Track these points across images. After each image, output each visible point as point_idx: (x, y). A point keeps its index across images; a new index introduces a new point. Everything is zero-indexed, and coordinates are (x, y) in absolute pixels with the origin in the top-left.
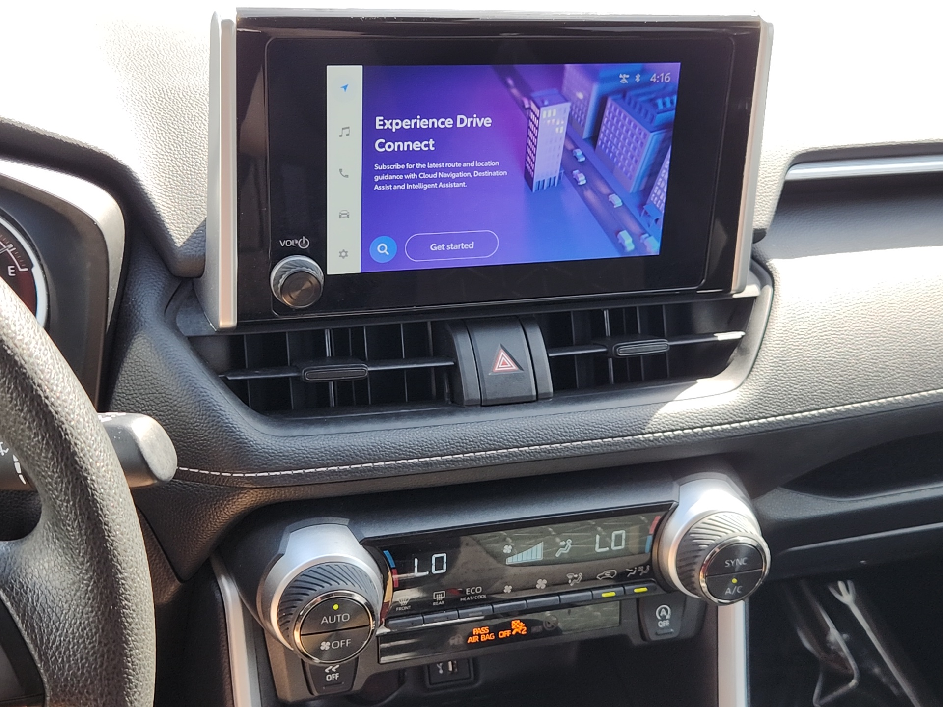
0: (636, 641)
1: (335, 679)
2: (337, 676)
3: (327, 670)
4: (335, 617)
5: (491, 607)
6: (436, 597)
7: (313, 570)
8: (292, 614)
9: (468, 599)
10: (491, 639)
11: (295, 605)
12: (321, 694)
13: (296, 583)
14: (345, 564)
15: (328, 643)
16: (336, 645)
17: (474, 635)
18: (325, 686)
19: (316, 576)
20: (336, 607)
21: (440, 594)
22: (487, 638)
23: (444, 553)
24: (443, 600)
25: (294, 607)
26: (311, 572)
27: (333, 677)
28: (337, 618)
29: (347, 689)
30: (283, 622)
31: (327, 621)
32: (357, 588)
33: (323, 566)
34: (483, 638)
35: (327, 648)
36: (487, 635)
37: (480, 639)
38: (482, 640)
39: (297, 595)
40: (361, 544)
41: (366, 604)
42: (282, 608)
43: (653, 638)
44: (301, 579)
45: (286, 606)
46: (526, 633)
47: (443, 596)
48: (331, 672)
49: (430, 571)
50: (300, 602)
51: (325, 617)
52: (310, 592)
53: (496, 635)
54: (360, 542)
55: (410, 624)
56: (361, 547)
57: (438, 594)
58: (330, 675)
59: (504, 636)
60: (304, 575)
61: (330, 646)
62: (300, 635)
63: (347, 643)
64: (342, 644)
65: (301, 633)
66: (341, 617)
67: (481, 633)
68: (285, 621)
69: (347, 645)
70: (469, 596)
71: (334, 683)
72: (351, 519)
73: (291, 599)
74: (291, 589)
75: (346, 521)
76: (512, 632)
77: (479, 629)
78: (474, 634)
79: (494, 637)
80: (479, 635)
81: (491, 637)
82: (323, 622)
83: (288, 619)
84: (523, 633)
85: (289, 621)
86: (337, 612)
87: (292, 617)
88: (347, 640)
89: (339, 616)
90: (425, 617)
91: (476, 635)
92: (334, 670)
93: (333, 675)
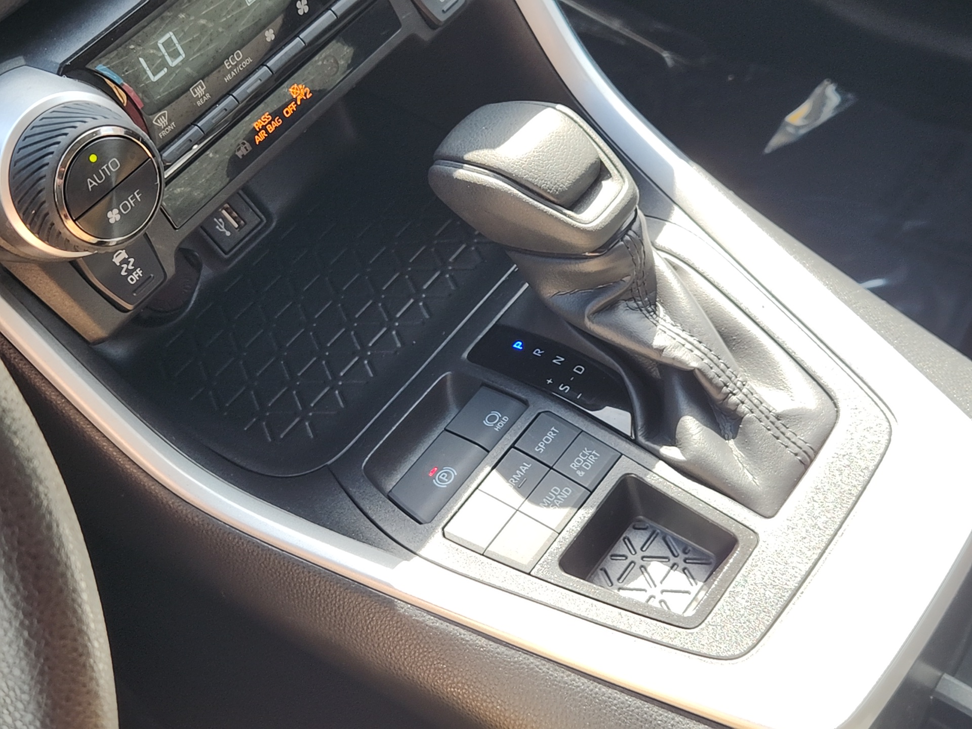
0: (426, 35)
1: (139, 276)
2: (139, 272)
3: (123, 273)
4: (100, 171)
5: (265, 68)
6: (195, 93)
7: (27, 135)
8: (44, 202)
9: (233, 74)
10: (279, 124)
11: (39, 189)
12: (135, 305)
13: (18, 165)
14: (62, 105)
15: (116, 211)
16: (125, 207)
17: (259, 132)
18: (134, 292)
19: (37, 138)
20: (93, 158)
21: (197, 86)
22: (274, 127)
23: (167, 32)
24: (206, 92)
25: (40, 191)
26: (27, 139)
27: (136, 276)
28: (103, 170)
29: (161, 280)
30: (38, 223)
31: (94, 183)
32: (102, 121)
33: (37, 123)
34: (271, 129)
35: (118, 217)
36: (273, 122)
37: (267, 132)
38: (270, 132)
39: (33, 176)
40: (61, 76)
41: (126, 133)
42: (24, 208)
43: (442, 18)
44: (21, 156)
45: (29, 201)
46: (311, 94)
47: (202, 87)
48: (130, 272)
49: (168, 67)
50: (44, 180)
51: (89, 180)
52: (47, 159)
53: (282, 117)
54: (58, 74)
55: (189, 143)
56: (64, 79)
57: (195, 87)
58: (131, 276)
59: (291, 112)
60: (20, 149)
61: (120, 212)
62: (74, 221)
63: (138, 197)
64: (132, 202)
65: (74, 219)
66: (108, 167)
67: (264, 124)
68: (40, 219)
69: (139, 200)
70: (232, 70)
71: (142, 282)
72: (25, 54)
73: (28, 187)
74: (17, 177)
75: (21, 60)
76: (296, 103)
77: (259, 121)
78: (258, 130)
79: (280, 120)
80: (264, 128)
81: (277, 123)
82: (90, 187)
83: (45, 212)
84: (308, 97)
85: (47, 214)
86: (99, 164)
87: (46, 205)
88: (135, 193)
89: (104, 167)
90: (199, 124)
91: (260, 130)
92: (130, 267)
93: (134, 274)
